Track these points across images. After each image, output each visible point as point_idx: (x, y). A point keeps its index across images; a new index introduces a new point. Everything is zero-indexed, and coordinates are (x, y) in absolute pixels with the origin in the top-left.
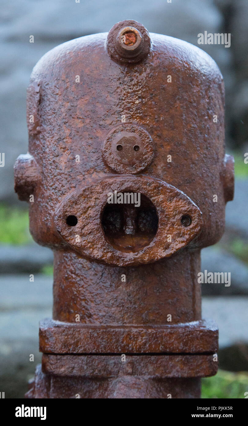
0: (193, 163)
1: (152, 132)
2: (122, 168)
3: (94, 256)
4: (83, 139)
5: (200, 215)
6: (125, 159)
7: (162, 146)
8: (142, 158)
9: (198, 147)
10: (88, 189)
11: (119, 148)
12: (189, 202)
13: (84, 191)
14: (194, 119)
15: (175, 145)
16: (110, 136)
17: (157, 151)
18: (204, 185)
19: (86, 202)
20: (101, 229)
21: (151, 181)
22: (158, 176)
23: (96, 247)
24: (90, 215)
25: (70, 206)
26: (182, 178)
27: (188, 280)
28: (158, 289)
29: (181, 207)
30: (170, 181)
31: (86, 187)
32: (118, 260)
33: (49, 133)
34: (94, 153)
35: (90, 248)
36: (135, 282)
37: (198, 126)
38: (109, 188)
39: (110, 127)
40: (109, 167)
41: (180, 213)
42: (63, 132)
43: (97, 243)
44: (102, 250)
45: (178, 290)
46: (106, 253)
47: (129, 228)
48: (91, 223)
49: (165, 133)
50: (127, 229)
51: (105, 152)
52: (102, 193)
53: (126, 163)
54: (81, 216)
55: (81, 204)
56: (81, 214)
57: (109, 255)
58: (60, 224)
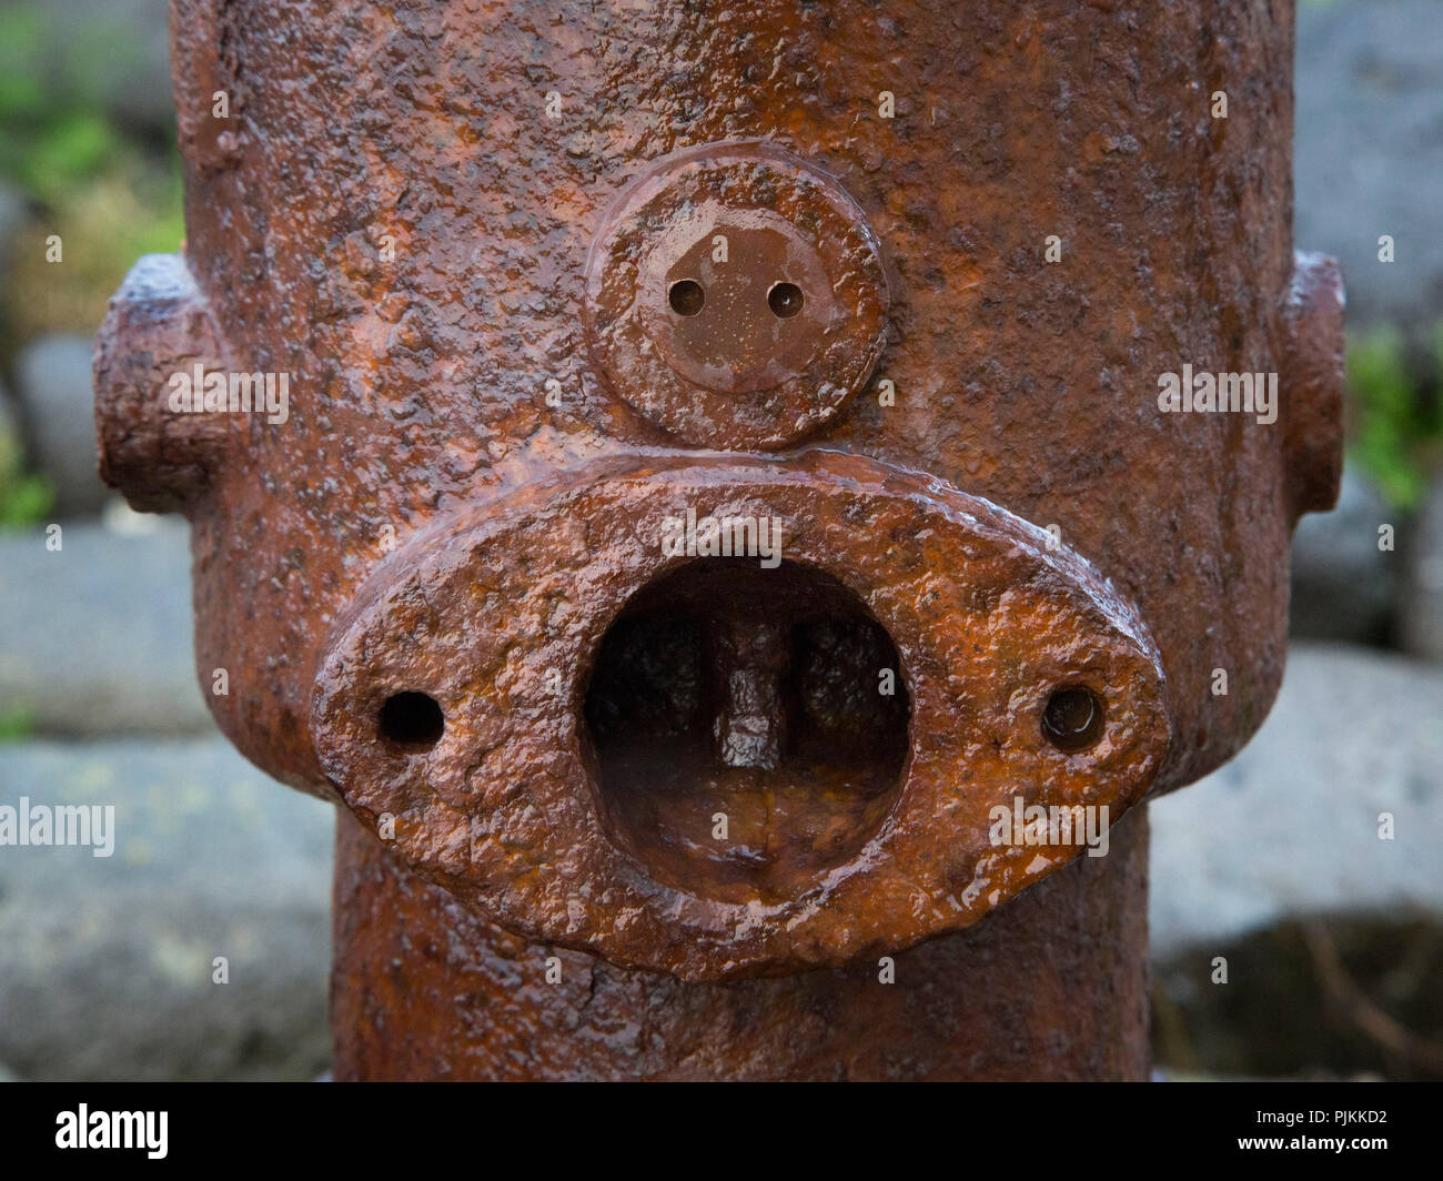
0: (1115, 359)
1: (875, 199)
2: (699, 409)
3: (539, 924)
4: (477, 232)
5: (1148, 691)
6: (719, 364)
7: (936, 276)
8: (819, 356)
9: (1143, 262)
10: (504, 538)
11: (684, 295)
12: (1090, 612)
13: (481, 551)
14: (1123, 106)
15: (1011, 263)
16: (631, 227)
17: (904, 305)
18: (1178, 476)
19: (488, 616)
20: (580, 769)
21: (872, 494)
22: (911, 449)
23: (553, 874)
24: (515, 690)
25: (397, 639)
26: (1050, 451)
27: (1078, 982)
28: (907, 1061)
29: (1043, 643)
30: (981, 475)
31: (493, 529)
32: (676, 950)
33: (286, 177)
34: (539, 315)
35: (516, 876)
36: (780, 1027)
37: (1143, 141)
38: (626, 535)
39: (629, 168)
40: (629, 408)
41: (1040, 676)
42: (362, 185)
43: (559, 852)
44: (586, 889)
45: (1021, 1051)
46: (606, 907)
47: (743, 730)
48: (519, 735)
49: (952, 198)
50: (734, 737)
51: (605, 319)
52: (586, 563)
53: (723, 386)
54: (464, 698)
55: (466, 625)
56: (465, 685)
57: (626, 917)
58: (344, 742)
